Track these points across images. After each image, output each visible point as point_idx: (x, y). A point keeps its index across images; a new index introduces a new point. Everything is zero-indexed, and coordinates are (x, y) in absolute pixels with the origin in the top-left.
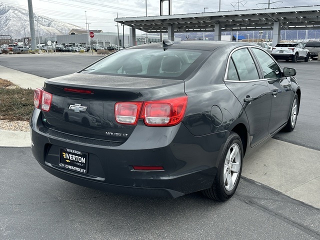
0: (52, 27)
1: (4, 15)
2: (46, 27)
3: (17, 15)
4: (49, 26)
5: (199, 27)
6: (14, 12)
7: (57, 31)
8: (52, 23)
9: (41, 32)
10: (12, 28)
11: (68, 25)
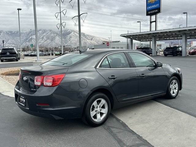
0: (93, 40)
1: (69, 35)
2: (90, 41)
3: (75, 35)
4: (91, 40)
5: (173, 37)
6: (74, 33)
7: (95, 43)
8: (93, 38)
9: (87, 43)
10: (72, 42)
11: (102, 39)
